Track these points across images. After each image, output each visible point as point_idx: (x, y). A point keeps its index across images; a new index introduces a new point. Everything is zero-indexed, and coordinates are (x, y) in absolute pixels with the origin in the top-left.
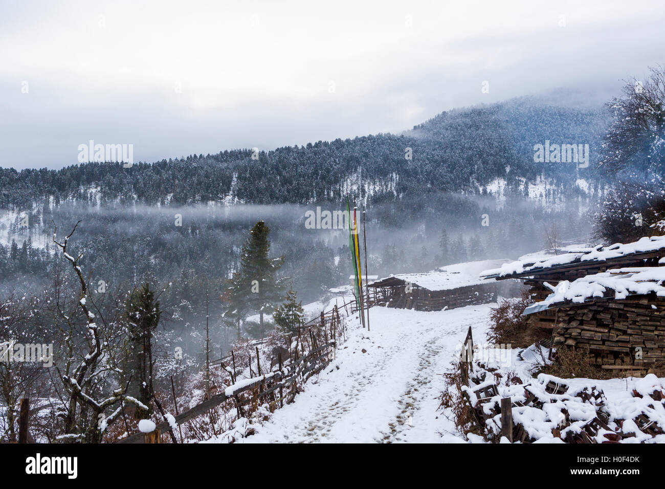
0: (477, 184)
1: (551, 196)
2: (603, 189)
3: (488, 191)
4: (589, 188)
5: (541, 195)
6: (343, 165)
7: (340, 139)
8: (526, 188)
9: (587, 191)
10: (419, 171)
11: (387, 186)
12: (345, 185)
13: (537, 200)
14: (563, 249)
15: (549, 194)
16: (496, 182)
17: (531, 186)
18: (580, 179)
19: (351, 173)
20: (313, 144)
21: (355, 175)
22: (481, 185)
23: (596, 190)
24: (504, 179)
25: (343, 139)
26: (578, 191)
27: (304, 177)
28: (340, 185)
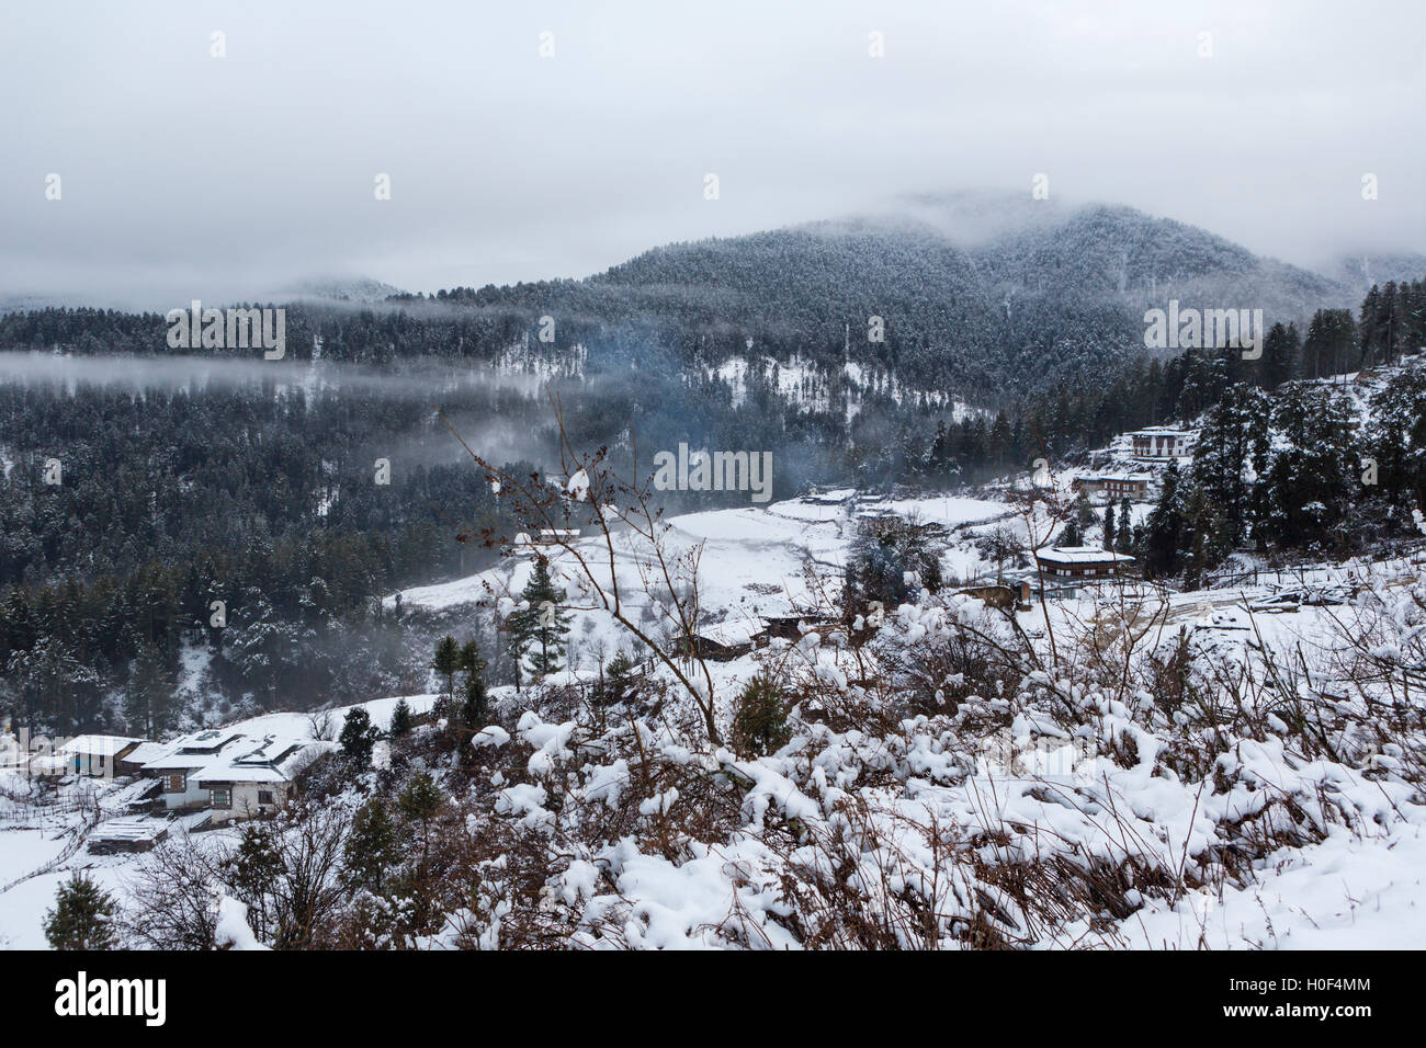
0: (705, 365)
1: (810, 387)
2: (880, 378)
3: (721, 377)
4: (862, 377)
5: (796, 387)
6: (499, 330)
7: (492, 286)
8: (776, 375)
9: (859, 382)
10: (619, 343)
11: (570, 367)
12: (503, 362)
13: (790, 392)
14: (823, 497)
15: (808, 385)
16: (733, 362)
17: (782, 371)
18: (851, 362)
19: (511, 343)
20: (448, 292)
21: (519, 346)
22: (710, 367)
23: (871, 380)
24: (744, 358)
25: (498, 285)
26: (846, 381)
27: (434, 347)
28: (494, 363)
